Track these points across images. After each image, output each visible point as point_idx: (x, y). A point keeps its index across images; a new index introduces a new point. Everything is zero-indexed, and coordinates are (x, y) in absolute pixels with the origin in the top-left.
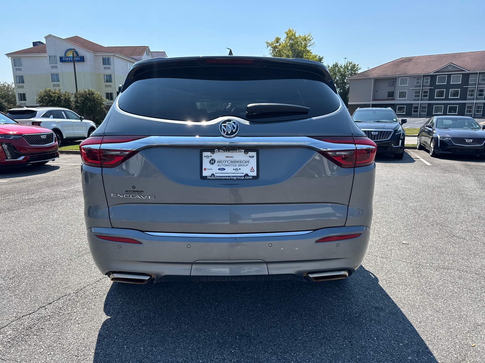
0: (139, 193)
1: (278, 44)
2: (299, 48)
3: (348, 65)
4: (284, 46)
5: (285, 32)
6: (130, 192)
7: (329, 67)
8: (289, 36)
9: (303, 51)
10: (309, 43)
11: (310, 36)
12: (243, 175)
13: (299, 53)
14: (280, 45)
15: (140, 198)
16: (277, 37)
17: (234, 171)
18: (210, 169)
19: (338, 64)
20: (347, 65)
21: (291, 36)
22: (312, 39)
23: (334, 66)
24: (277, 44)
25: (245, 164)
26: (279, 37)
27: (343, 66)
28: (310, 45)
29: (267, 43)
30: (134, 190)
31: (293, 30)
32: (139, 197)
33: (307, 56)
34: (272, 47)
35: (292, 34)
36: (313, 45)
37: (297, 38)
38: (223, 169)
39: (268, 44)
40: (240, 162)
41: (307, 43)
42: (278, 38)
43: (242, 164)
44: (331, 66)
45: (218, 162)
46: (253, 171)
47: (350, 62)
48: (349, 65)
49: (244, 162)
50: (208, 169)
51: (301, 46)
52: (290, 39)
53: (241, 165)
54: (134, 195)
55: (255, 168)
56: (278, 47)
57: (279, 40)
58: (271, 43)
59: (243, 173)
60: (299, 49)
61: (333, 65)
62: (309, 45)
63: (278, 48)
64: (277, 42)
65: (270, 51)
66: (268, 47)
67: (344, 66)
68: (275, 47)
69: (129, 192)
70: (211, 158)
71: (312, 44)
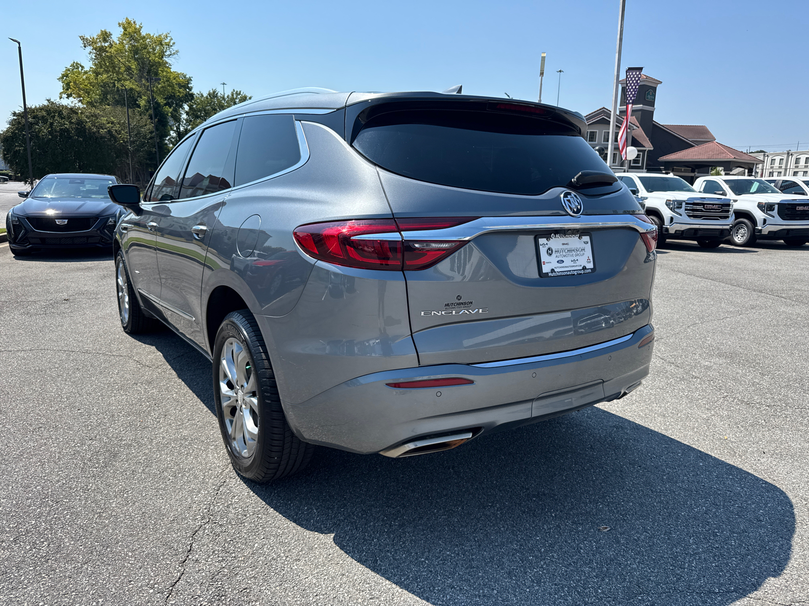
0: (466, 305)
1: (107, 44)
2: (150, 57)
3: (235, 96)
4: (121, 50)
5: (119, 24)
6: (453, 306)
7: (202, 96)
8: (129, 33)
9: (159, 62)
10: (168, 51)
11: (169, 38)
12: (581, 268)
13: (153, 66)
14: (111, 46)
15: (468, 313)
16: (103, 30)
17: (572, 264)
18: (549, 263)
19: (217, 93)
20: (233, 95)
21: (131, 32)
22: (174, 43)
23: (210, 96)
24: (103, 44)
25: (581, 253)
26: (108, 31)
27: (226, 96)
28: (171, 55)
29: (84, 39)
30: (458, 302)
31: (134, 22)
32: (466, 312)
33: (165, 73)
34: (95, 49)
35: (136, 29)
36: (176, 55)
37: (144, 37)
38: (562, 261)
39: (86, 42)
40: (577, 250)
41: (164, 50)
42: (106, 33)
43: (578, 253)
44: (205, 95)
45: (555, 251)
46: (590, 262)
47: (237, 91)
48: (237, 97)
49: (580, 250)
50: (547, 263)
51: (155, 54)
52: (132, 38)
53: (578, 255)
54: (459, 309)
55: (591, 258)
56: (107, 49)
57: (108, 37)
58: (91, 40)
59: (581, 266)
60: (150, 59)
61: (209, 94)
62: (168, 53)
63: (107, 52)
64: (105, 40)
65: (90, 54)
66: (85, 47)
67: (228, 97)
68: (101, 50)
69: (451, 306)
70: (547, 247)
71: (174, 54)
